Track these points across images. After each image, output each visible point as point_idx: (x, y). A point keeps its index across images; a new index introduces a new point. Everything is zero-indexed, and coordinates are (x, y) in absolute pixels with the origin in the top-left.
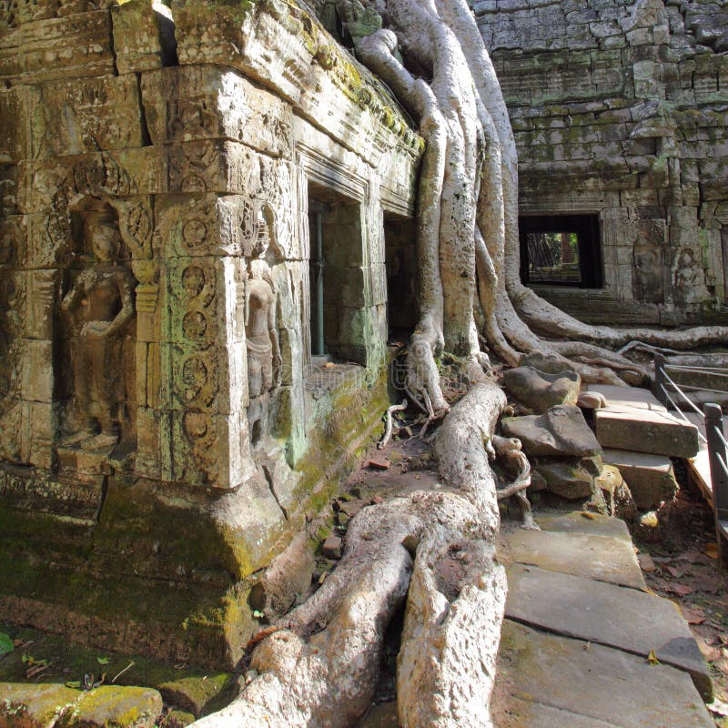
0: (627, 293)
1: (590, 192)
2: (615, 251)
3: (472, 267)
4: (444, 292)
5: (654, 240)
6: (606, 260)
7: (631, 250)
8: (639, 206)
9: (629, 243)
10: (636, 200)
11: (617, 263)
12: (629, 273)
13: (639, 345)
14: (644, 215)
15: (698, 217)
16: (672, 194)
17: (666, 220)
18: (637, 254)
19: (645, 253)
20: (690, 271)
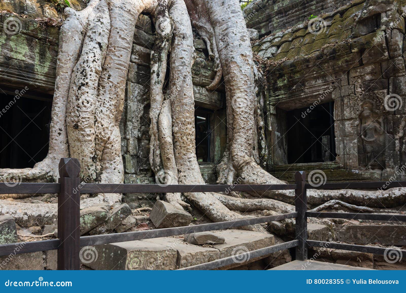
0: (353, 161)
1: (324, 76)
2: (343, 125)
3: (83, 120)
4: (67, 142)
5: (377, 111)
6: (336, 134)
7: (357, 122)
8: (364, 81)
9: (353, 116)
10: (361, 77)
11: (345, 135)
12: (354, 143)
13: (338, 203)
14: (368, 88)
16: (394, 64)
17: (388, 90)
18: (363, 125)
19: (370, 124)
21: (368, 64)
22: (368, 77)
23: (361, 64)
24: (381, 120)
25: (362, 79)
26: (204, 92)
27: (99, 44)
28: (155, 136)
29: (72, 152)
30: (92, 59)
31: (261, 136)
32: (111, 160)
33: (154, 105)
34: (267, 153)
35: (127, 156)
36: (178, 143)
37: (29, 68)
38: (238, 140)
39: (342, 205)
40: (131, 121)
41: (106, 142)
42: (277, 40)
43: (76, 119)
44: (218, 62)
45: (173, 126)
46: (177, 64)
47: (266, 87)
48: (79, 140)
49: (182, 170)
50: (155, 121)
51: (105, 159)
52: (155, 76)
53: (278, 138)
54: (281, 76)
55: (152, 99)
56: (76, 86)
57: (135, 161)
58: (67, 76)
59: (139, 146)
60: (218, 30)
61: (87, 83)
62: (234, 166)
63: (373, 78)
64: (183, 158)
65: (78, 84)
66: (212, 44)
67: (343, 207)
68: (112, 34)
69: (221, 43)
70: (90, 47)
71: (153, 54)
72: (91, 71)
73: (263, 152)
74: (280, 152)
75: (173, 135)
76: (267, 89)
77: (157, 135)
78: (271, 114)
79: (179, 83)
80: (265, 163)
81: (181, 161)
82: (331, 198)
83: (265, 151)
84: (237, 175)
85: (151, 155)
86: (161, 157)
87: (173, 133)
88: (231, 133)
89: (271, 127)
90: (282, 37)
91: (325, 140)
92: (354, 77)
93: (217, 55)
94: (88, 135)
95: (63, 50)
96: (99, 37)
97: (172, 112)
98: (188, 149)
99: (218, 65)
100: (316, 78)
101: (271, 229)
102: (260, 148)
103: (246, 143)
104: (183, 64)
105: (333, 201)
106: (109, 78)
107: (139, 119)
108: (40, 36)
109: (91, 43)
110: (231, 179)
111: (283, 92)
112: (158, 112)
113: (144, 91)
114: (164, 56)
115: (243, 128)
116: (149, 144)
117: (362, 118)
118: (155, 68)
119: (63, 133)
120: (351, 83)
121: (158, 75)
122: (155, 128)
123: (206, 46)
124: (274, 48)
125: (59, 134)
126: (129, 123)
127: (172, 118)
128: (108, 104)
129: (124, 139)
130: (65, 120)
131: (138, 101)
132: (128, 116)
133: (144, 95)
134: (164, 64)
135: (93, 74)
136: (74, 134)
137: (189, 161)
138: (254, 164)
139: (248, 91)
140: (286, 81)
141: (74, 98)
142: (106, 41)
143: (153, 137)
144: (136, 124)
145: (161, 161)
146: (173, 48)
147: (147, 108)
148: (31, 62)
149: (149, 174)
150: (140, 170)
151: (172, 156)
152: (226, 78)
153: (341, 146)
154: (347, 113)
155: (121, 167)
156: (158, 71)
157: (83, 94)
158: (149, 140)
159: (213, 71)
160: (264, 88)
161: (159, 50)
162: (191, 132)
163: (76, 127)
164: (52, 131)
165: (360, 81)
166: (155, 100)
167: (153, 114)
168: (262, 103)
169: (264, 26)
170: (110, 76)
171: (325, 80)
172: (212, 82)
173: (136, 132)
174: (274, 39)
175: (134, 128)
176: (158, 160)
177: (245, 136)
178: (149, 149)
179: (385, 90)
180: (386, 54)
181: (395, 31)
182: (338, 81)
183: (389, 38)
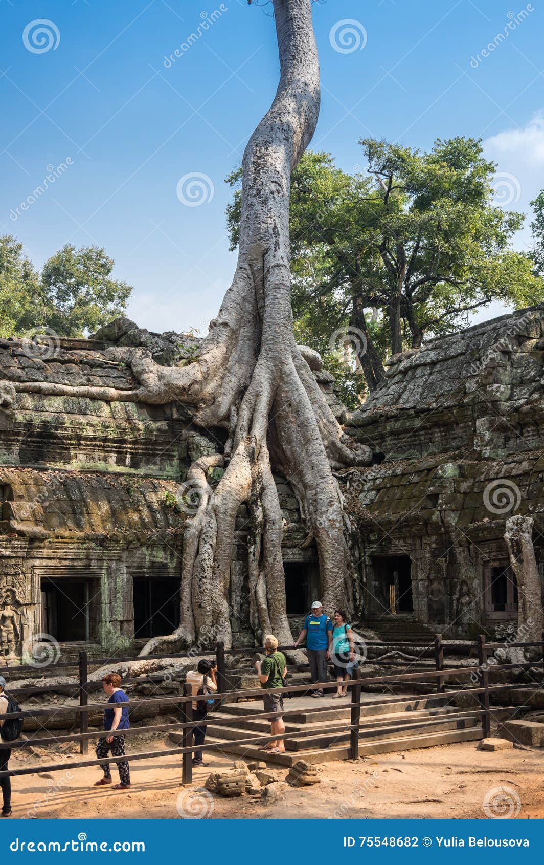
1: (404, 538)
2: (418, 584)
3: (205, 602)
4: (193, 615)
5: (439, 575)
6: (413, 591)
7: (427, 584)
8: (431, 548)
10: (429, 544)
11: (418, 594)
12: (425, 601)
13: (397, 653)
14: (434, 556)
15: (470, 556)
16: (450, 538)
17: (446, 560)
18: (431, 586)
19: (435, 585)
20: (468, 598)
21: (432, 535)
22: (434, 546)
23: (428, 535)
24: (442, 583)
25: (430, 546)
26: (297, 552)
27: (211, 545)
29: (197, 622)
30: (207, 558)
31: (355, 588)
33: (252, 579)
34: (362, 603)
35: (233, 619)
36: (272, 607)
37: (165, 566)
38: (327, 598)
39: (401, 655)
40: (235, 591)
41: (219, 614)
42: (378, 481)
43: (200, 601)
44: (309, 524)
45: (267, 593)
46: (269, 546)
47: (360, 540)
48: (202, 615)
49: (276, 628)
50: (253, 590)
52: (252, 555)
54: (372, 531)
55: (250, 573)
56: (198, 578)
57: (239, 622)
58: (190, 569)
59: (241, 610)
60: (310, 494)
61: (206, 576)
63: (437, 546)
64: (276, 619)
65: (200, 576)
66: (303, 507)
67: (401, 657)
68: (219, 535)
69: (312, 507)
70: (205, 549)
71: (250, 539)
72: (208, 567)
73: (358, 603)
75: (267, 601)
76: (361, 542)
77: (255, 602)
78: (366, 565)
79: (271, 560)
80: (360, 613)
81: (275, 621)
83: (360, 602)
85: (251, 617)
86: (259, 619)
87: (267, 599)
89: (365, 579)
92: (425, 544)
93: (308, 518)
94: (208, 611)
95: (187, 552)
96: (211, 540)
97: (267, 583)
98: (280, 611)
99: (309, 527)
100: (399, 539)
102: (355, 599)
103: (334, 599)
104: (274, 545)
105: (393, 652)
106: (218, 567)
107: (240, 589)
108: (171, 543)
109: (205, 545)
111: (375, 545)
112: (255, 583)
113: (244, 565)
114: (258, 540)
115: (331, 586)
116: (249, 607)
117: (430, 580)
118: (252, 549)
119: (190, 609)
120: (423, 548)
121: (254, 555)
122: (254, 596)
123: (299, 506)
124: (374, 493)
125: (188, 610)
126: (233, 594)
127: (267, 587)
128: (219, 586)
129: (230, 605)
130: (192, 601)
131: (239, 574)
132: (233, 589)
133: (244, 568)
134: (259, 546)
135: (209, 569)
136: (198, 611)
137: (281, 621)
139: (336, 552)
140: (376, 537)
141: (197, 586)
142: (216, 542)
143: (252, 603)
144: (238, 594)
145: (259, 621)
146: (266, 532)
147: (247, 579)
148: (165, 561)
149: (250, 631)
150: (243, 629)
151: (267, 619)
153: (416, 603)
154: (420, 575)
155: (229, 630)
156: (254, 551)
157: (203, 584)
158: (249, 604)
160: (358, 541)
161: (254, 536)
162: (281, 599)
163: (200, 606)
164: (183, 609)
165: (428, 547)
166: (252, 575)
167: (251, 585)
168: (357, 555)
169: (378, 444)
170: (219, 565)
171: (406, 542)
172: (305, 542)
173: (238, 600)
175: (237, 596)
176: (256, 621)
178: (249, 612)
179: (444, 559)
180: (443, 529)
181: (447, 512)
182: (415, 544)
183: (443, 518)
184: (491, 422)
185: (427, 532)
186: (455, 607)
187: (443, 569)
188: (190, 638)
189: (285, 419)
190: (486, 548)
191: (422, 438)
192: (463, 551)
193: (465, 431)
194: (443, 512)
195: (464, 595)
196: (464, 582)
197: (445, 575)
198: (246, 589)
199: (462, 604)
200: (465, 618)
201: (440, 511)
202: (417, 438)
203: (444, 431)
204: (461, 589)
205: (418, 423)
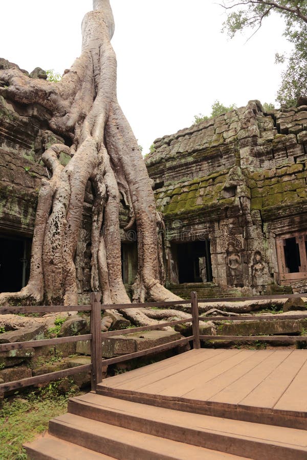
0: (224, 282)
1: (203, 223)
2: (217, 257)
3: (57, 258)
4: (43, 272)
5: (237, 248)
6: (212, 263)
7: (225, 255)
8: (229, 228)
9: (224, 251)
10: (227, 225)
11: (218, 264)
12: (224, 270)
13: (216, 311)
14: (232, 233)
15: (263, 232)
16: (246, 219)
17: (243, 235)
18: (229, 257)
20: (260, 265)
21: (230, 217)
22: (231, 226)
23: (227, 217)
26: (122, 232)
27: (64, 204)
28: (95, 266)
29: (46, 280)
30: (60, 216)
31: (161, 263)
32: (70, 285)
33: (94, 245)
34: (165, 275)
36: (111, 271)
37: (18, 220)
38: (147, 268)
39: (219, 312)
40: (79, 256)
41: (68, 272)
42: (169, 192)
43: (52, 257)
44: (132, 210)
45: (107, 259)
50: (95, 256)
51: (66, 284)
52: (95, 223)
53: (172, 264)
55: (92, 240)
57: (82, 284)
59: (84, 273)
60: (133, 187)
61: (59, 232)
62: (145, 286)
63: (234, 226)
64: (114, 282)
65: (53, 233)
66: (127, 197)
67: (220, 314)
68: (72, 197)
69: (135, 197)
70: (59, 207)
72: (61, 224)
73: (163, 275)
74: (174, 275)
77: (96, 266)
78: (167, 247)
81: (113, 284)
82: (212, 308)
84: (148, 293)
85: (92, 280)
86: (99, 281)
88: (141, 261)
89: (167, 257)
90: (174, 190)
91: (201, 260)
92: (223, 225)
93: (131, 206)
94: (59, 268)
96: (64, 200)
97: (107, 249)
98: (117, 275)
99: (132, 212)
100: (198, 224)
101: (177, 328)
102: (161, 272)
103: (153, 269)
105: (212, 310)
106: (69, 227)
107: (83, 254)
109: (60, 204)
110: (143, 296)
111: (176, 231)
112: (97, 249)
115: (150, 259)
116: (90, 272)
117: (228, 253)
118: (95, 218)
119: (40, 266)
120: (221, 229)
121: (97, 223)
122: (96, 261)
123: (123, 198)
124: (168, 198)
125: (38, 267)
126: (77, 257)
127: (107, 253)
130: (42, 257)
131: (83, 241)
132: (78, 252)
133: (86, 236)
134: (101, 216)
135: (62, 226)
136: (49, 268)
137: (118, 284)
138: (159, 285)
141: (50, 242)
142: (68, 203)
143: (93, 268)
144: (82, 258)
145: (100, 284)
147: (89, 245)
148: (18, 216)
149: (90, 294)
150: (84, 291)
152: (138, 222)
153: (216, 271)
154: (219, 250)
157: (56, 240)
159: (128, 217)
163: (52, 262)
164: (32, 265)
165: (226, 228)
167: (94, 251)
168: (161, 239)
169: (159, 177)
171: (204, 225)
172: (128, 225)
173: (82, 263)
174: (168, 191)
175: (81, 260)
176: (97, 283)
177: (152, 265)
178: (91, 275)
179: (241, 235)
180: (241, 212)
181: (245, 198)
182: (213, 227)
183: (242, 202)
184: (252, 150)
185: (226, 215)
186: (250, 273)
187: (241, 242)
188: (38, 297)
189: (114, 137)
190: (279, 224)
191: (194, 168)
192: (257, 229)
193: (228, 160)
194: (242, 198)
195: (257, 263)
196: (258, 253)
197: (243, 247)
198: (89, 255)
199: (256, 270)
200: (259, 281)
201: (240, 198)
202: (189, 169)
203: (211, 162)
204: (255, 258)
205: (190, 159)
